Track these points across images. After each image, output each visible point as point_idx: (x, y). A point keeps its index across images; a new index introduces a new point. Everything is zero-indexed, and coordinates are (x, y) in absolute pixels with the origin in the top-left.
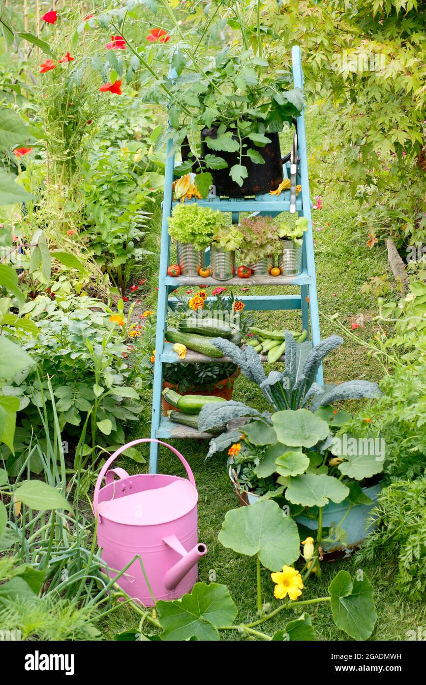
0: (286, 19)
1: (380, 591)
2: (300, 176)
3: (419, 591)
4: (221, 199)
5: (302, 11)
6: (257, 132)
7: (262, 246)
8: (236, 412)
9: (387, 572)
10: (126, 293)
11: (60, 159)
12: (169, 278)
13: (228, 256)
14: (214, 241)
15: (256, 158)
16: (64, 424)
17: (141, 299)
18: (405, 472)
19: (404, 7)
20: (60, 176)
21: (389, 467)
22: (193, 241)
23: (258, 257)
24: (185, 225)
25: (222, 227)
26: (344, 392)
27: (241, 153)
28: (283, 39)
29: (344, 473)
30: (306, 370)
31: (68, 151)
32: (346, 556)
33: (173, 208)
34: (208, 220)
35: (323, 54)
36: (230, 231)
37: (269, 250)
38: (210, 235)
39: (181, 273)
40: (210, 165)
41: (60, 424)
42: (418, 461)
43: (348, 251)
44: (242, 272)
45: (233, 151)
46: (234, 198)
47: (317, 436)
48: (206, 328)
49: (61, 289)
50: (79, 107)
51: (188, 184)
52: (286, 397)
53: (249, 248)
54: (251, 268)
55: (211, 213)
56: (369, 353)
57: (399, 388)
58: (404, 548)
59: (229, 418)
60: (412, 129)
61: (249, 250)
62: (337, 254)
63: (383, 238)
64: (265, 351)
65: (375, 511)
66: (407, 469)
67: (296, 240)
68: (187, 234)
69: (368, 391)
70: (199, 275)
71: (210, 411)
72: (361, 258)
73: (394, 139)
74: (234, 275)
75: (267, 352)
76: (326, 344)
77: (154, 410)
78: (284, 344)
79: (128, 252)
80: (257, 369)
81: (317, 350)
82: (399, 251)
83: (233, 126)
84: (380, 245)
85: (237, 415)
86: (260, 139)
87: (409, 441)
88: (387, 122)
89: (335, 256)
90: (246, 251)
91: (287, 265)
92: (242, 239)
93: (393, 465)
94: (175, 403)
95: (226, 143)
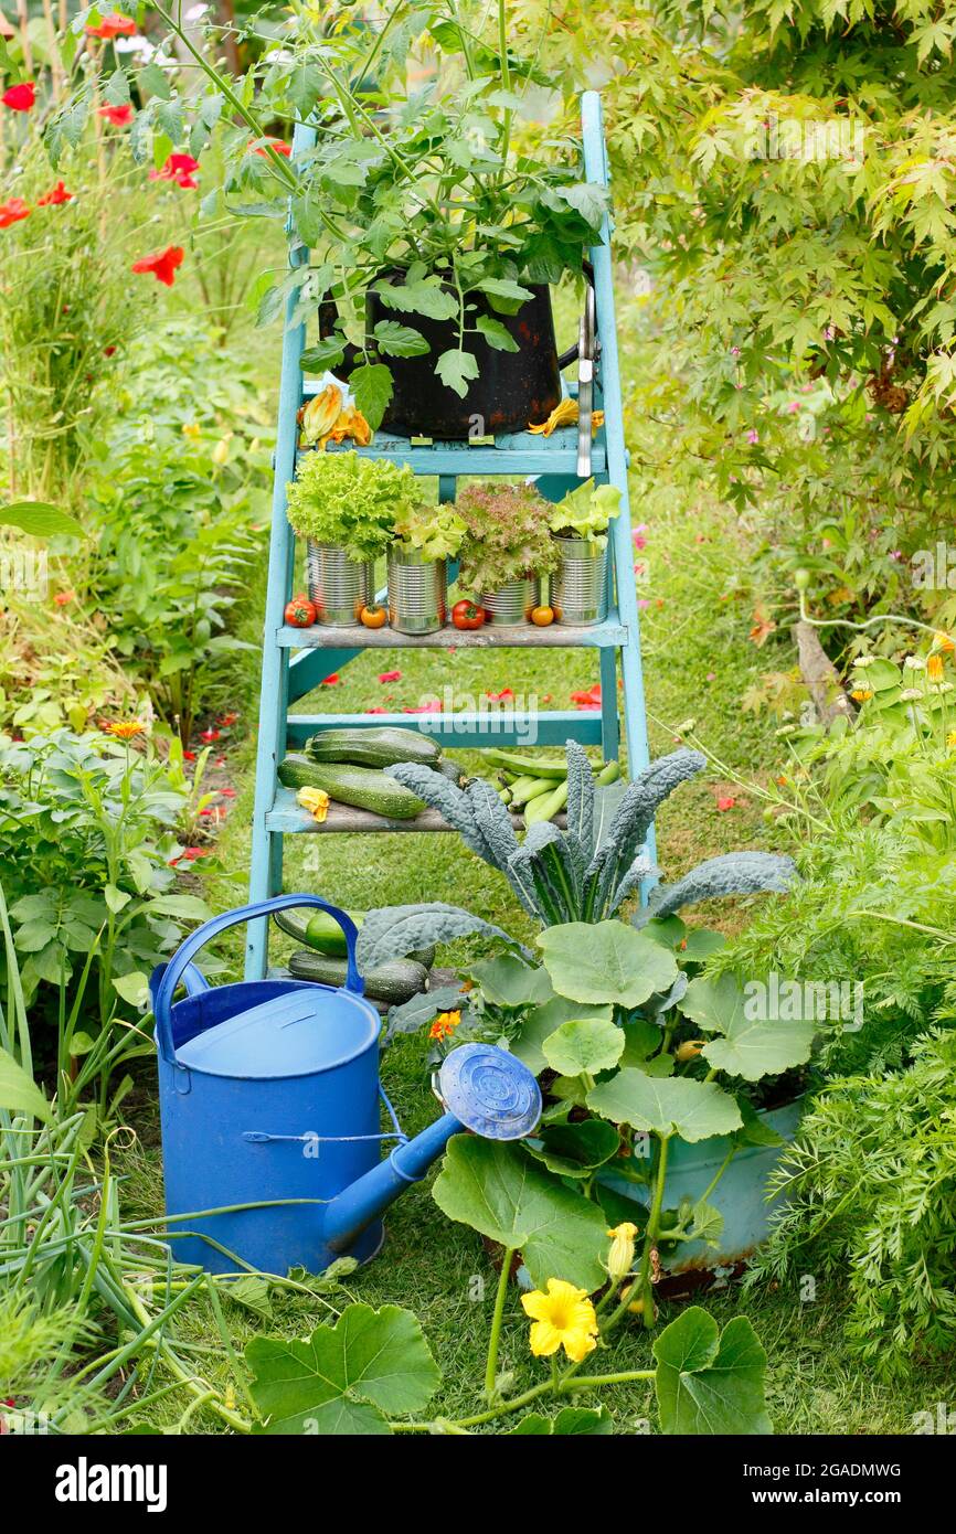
0: (568, 45)
1: (802, 1362)
2: (601, 389)
3: (902, 1353)
4: (413, 447)
5: (604, 26)
6: (498, 276)
7: (510, 551)
8: (447, 928)
9: (817, 1319)
10: (189, 745)
11: (40, 435)
12: (288, 630)
13: (429, 575)
14: (397, 537)
15: (497, 338)
16: (34, 984)
17: (227, 754)
18: (866, 1062)
19: (844, 15)
20: (40, 477)
21: (826, 1050)
22: (345, 538)
23: (502, 576)
24: (328, 499)
25: (417, 506)
26: (714, 878)
27: (462, 323)
28: (560, 87)
29: (715, 1066)
30: (617, 832)
31: (60, 414)
32: (717, 1285)
33: (299, 462)
34: (382, 486)
35: (652, 121)
36: (436, 514)
37: (528, 559)
38: (385, 524)
39: (316, 620)
40: (388, 346)
41: (24, 988)
42: (895, 1035)
43: (705, 653)
44: (463, 614)
45: (443, 317)
46: (444, 440)
47: (651, 981)
48: (377, 750)
49: (38, 718)
50: (86, 314)
51: (336, 410)
52: (571, 894)
53: (480, 555)
54: (484, 606)
55: (391, 469)
56: (768, 811)
57: (844, 859)
58: (864, 1235)
59: (431, 940)
60: (866, 296)
61: (479, 561)
62: (683, 662)
63: (788, 623)
64: (517, 802)
65: (793, 1155)
66: (870, 1057)
67: (591, 537)
68: (332, 520)
69: (772, 875)
70: (361, 623)
71: (384, 925)
72: (737, 669)
73: (822, 318)
74: (444, 625)
75: (524, 805)
76: (667, 769)
77: (251, 948)
78: (563, 789)
79: (197, 645)
80: (500, 831)
81: (645, 783)
82: (825, 648)
83: (443, 263)
84: (779, 641)
85: (449, 934)
86: (508, 290)
87: (872, 984)
88: (804, 280)
89: (677, 666)
90: (472, 563)
91: (571, 601)
92: (464, 532)
93: (834, 1045)
94: (301, 931)
95: (429, 299)
